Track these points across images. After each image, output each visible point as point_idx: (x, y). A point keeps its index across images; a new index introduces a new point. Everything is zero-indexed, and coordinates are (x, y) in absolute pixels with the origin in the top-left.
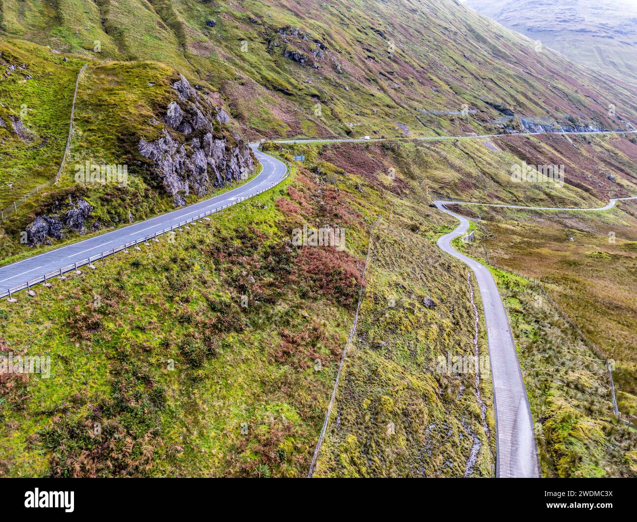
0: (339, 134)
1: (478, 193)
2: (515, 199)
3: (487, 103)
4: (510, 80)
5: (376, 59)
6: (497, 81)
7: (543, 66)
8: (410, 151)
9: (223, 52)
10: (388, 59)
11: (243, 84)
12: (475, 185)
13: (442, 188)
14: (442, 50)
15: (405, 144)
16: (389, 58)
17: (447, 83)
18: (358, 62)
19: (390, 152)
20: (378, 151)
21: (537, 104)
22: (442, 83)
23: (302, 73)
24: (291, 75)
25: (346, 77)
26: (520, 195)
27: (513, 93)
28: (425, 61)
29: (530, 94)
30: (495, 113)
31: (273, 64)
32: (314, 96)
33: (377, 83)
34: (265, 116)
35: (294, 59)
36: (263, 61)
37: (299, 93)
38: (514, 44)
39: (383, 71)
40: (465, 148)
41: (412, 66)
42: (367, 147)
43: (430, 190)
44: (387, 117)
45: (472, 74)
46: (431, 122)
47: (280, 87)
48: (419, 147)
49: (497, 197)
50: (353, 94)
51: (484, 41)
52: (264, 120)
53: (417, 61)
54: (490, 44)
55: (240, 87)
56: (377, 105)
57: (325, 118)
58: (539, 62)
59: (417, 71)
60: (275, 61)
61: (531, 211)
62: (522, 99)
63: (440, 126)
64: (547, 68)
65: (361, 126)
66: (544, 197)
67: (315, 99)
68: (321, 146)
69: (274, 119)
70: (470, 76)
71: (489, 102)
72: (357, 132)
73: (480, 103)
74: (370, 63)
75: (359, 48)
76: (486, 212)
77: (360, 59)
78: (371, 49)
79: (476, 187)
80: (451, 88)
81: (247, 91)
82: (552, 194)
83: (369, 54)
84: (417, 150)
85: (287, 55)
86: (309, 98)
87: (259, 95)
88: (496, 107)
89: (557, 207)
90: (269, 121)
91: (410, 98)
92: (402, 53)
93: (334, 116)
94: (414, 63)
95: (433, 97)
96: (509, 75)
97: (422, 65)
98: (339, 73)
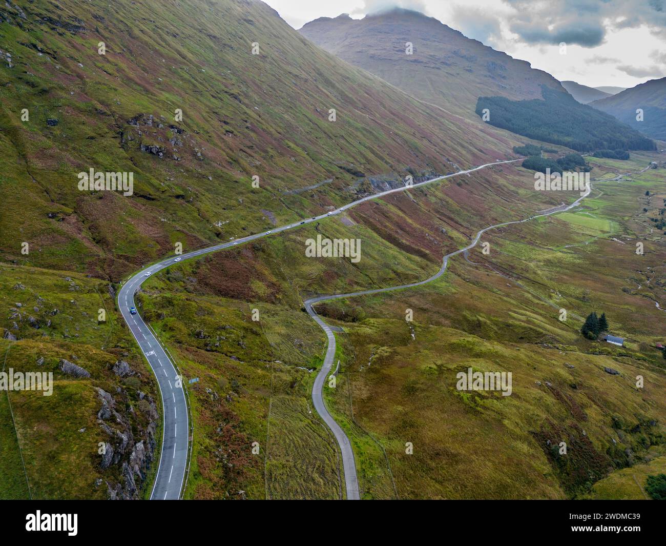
0: (209, 238)
1: (340, 283)
2: (370, 281)
3: (341, 167)
4: (359, 134)
5: (235, 132)
6: (347, 138)
7: (385, 107)
8: (278, 250)
9: (72, 158)
10: (246, 130)
11: (101, 198)
12: (336, 273)
13: (310, 285)
14: (296, 107)
15: (274, 241)
16: (247, 128)
17: (304, 149)
18: (217, 141)
19: (261, 253)
20: (250, 255)
21: (382, 159)
22: (299, 150)
23: (162, 169)
24: (151, 172)
25: (209, 164)
26: (374, 276)
27: (362, 149)
28: (281, 125)
29: (376, 148)
30: (348, 176)
31: (130, 163)
32: (178, 197)
33: (239, 164)
34: (131, 237)
35: (151, 152)
36: (118, 160)
37: (163, 196)
38: (359, 85)
39: (242, 147)
40: (326, 230)
41: (270, 133)
42: (239, 253)
43: (300, 289)
44: (253, 206)
45: (325, 133)
46: (293, 203)
47: (142, 193)
48: (287, 243)
49: (357, 283)
50: (217, 183)
51: (333, 86)
52: (130, 242)
53: (274, 126)
54: (338, 88)
55: (99, 202)
56: (242, 193)
57: (193, 221)
58: (381, 104)
59: (275, 139)
60: (131, 159)
61: (384, 294)
62: (370, 156)
63: (302, 207)
64: (389, 111)
65: (229, 224)
66: (393, 275)
67: (181, 201)
68: (194, 263)
69: (141, 238)
70: (324, 135)
71: (343, 166)
72: (227, 232)
73: (335, 169)
74: (229, 139)
75: (216, 123)
76: (347, 305)
77: (218, 136)
78: (228, 121)
79: (339, 276)
80: (308, 154)
81: (107, 206)
82: (399, 271)
83: (227, 127)
84: (285, 246)
85: (143, 149)
86: (174, 200)
87: (121, 209)
88: (349, 171)
89: (403, 284)
90: (136, 243)
91: (271, 176)
92: (260, 119)
93: (201, 217)
94: (271, 130)
95: (292, 170)
96: (357, 129)
97: (280, 130)
98: (200, 160)
